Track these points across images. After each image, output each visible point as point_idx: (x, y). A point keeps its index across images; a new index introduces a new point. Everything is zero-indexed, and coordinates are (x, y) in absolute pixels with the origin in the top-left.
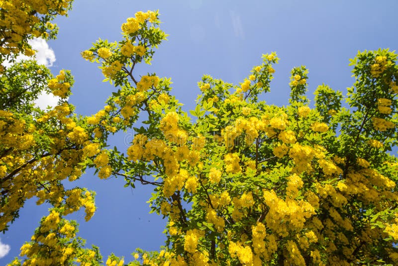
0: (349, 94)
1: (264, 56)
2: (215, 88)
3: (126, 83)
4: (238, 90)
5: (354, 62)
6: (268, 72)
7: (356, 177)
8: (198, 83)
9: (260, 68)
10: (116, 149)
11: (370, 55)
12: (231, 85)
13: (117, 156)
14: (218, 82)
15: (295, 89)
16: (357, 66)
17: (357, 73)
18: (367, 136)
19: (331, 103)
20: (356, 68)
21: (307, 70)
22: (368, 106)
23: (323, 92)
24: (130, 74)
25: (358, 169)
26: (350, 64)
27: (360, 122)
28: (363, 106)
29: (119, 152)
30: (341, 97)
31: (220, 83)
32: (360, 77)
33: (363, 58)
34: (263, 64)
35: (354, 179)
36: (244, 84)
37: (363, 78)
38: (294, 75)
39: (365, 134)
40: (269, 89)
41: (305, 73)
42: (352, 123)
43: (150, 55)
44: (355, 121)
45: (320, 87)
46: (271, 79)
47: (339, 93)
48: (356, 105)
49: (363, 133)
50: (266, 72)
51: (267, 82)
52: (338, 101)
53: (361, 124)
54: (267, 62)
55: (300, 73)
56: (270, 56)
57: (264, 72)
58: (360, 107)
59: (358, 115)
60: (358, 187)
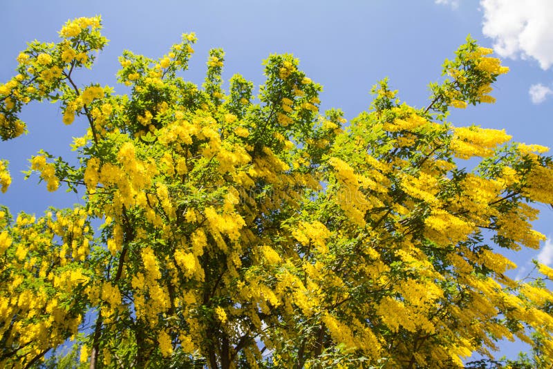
0: (260, 91)
1: (184, 35)
2: (136, 63)
3: (64, 86)
4: (158, 66)
5: (267, 62)
6: (187, 52)
7: (261, 162)
8: (119, 57)
9: (179, 47)
10: (60, 159)
11: (279, 58)
12: (151, 60)
13: (62, 165)
14: (139, 58)
15: (212, 68)
16: (268, 66)
17: (268, 72)
18: (272, 127)
19: (243, 92)
20: (267, 68)
21: (224, 53)
22: (275, 103)
23: (237, 81)
24: (68, 77)
25: (264, 155)
26: (263, 64)
27: (268, 115)
28: (271, 103)
29: (63, 162)
30: (252, 87)
31: (141, 58)
32: (270, 75)
33: (274, 61)
34: (183, 43)
35: (260, 164)
36: (163, 61)
37: (272, 79)
38: (211, 55)
39: (271, 125)
40: (187, 67)
41: (222, 55)
42: (261, 116)
43: (91, 61)
44: (264, 114)
45: (235, 76)
46: (189, 57)
47: (251, 83)
48: (265, 101)
49: (269, 125)
50: (186, 51)
51: (185, 60)
52: (249, 90)
53: (268, 116)
54: (186, 42)
55: (217, 55)
56: (190, 37)
57: (183, 51)
58: (268, 103)
59: (267, 110)
60: (262, 170)
